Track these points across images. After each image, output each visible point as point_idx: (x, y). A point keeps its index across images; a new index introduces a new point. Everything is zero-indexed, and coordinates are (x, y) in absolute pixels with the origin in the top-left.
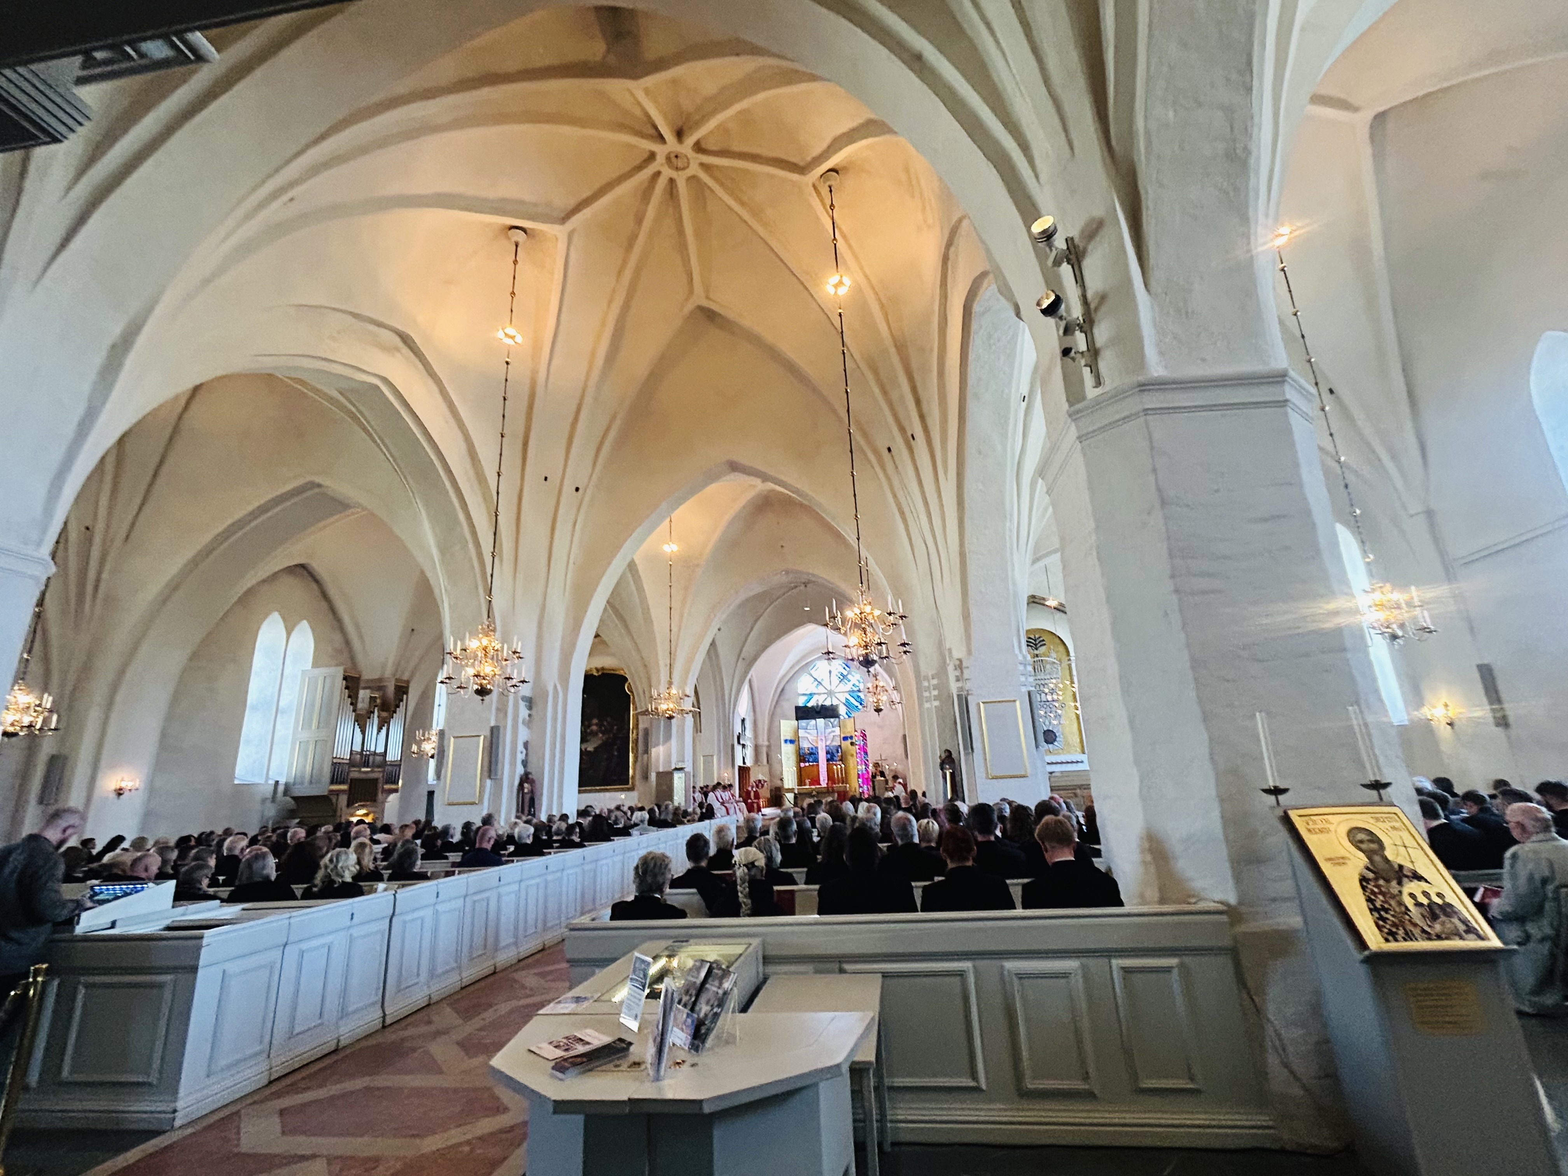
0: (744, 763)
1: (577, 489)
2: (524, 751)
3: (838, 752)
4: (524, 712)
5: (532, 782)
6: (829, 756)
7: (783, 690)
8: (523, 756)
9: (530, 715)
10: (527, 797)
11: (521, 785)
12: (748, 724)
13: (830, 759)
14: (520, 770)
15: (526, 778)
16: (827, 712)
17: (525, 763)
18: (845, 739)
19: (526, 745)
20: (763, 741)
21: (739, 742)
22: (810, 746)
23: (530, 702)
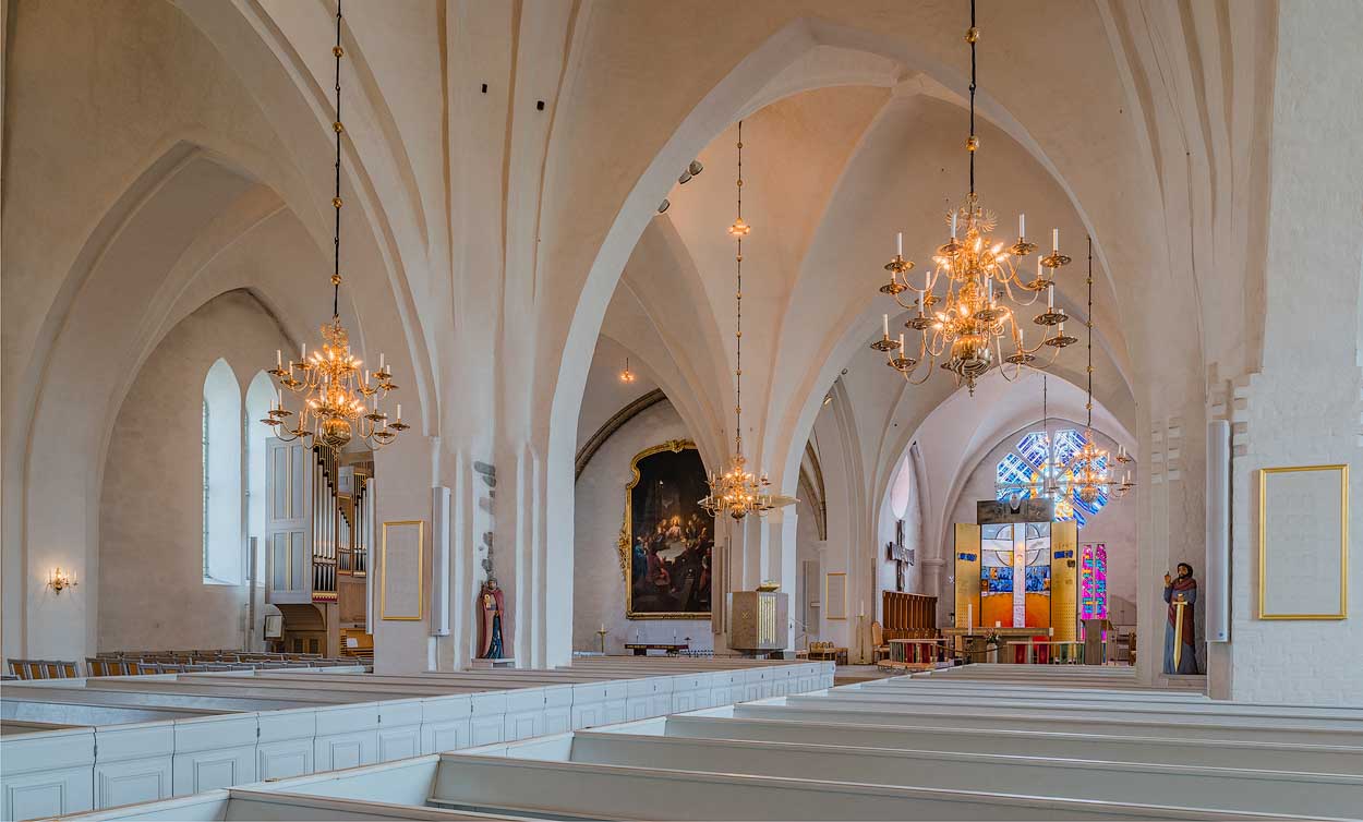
0: (899, 588)
1: (541, 106)
2: (486, 548)
3: (1045, 577)
4: (481, 488)
5: (497, 594)
6: (1030, 582)
7: (970, 479)
8: (485, 554)
9: (492, 494)
10: (491, 615)
11: (481, 597)
12: (908, 530)
13: (1032, 587)
14: (480, 575)
15: (487, 589)
16: (1031, 512)
17: (488, 566)
18: (1059, 555)
19: (489, 538)
20: (935, 556)
21: (889, 556)
22: (1000, 565)
23: (492, 475)
